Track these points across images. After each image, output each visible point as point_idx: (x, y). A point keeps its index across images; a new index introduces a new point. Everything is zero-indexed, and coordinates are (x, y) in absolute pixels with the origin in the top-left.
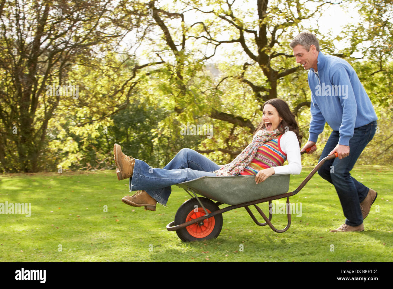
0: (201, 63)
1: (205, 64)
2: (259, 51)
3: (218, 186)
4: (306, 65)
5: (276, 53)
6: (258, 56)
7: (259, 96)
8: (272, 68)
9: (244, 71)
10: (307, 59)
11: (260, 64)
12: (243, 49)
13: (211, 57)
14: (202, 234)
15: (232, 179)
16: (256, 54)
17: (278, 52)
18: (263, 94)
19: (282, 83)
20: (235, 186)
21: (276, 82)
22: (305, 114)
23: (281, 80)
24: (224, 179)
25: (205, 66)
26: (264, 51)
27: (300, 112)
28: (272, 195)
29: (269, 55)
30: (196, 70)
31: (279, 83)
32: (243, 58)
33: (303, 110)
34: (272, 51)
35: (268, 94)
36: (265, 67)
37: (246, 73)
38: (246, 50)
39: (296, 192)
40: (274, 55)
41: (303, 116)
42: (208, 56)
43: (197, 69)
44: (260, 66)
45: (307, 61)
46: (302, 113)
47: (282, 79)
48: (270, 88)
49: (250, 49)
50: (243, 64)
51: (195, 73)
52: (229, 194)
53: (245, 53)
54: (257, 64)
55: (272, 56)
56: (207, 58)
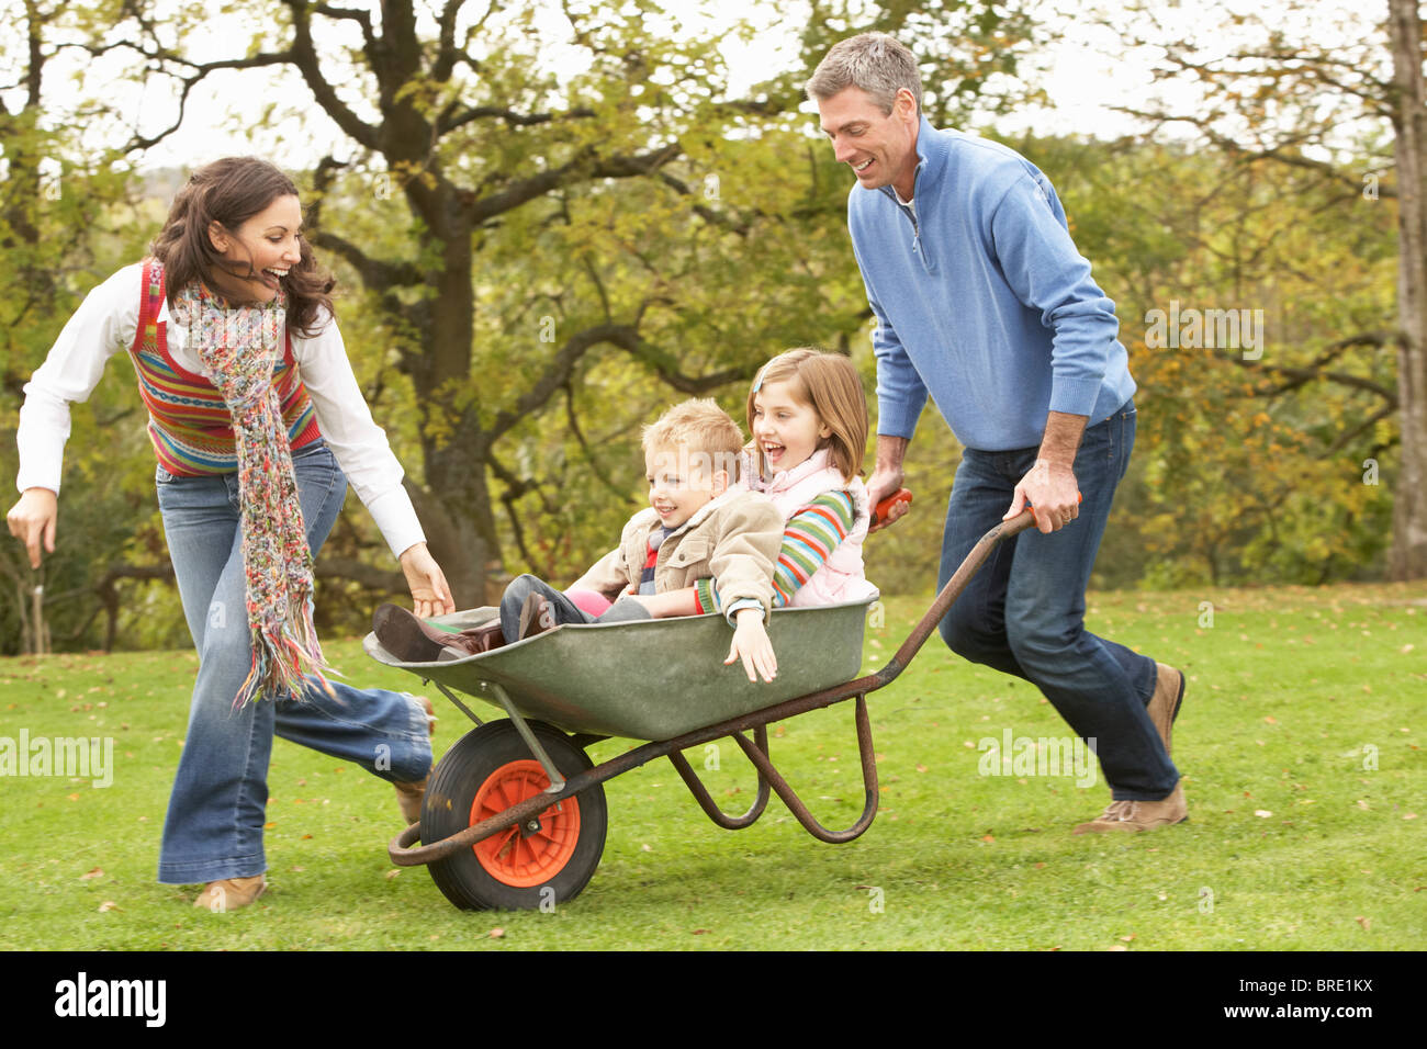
0: (120, 166)
1: (140, 172)
2: (385, 105)
3: (608, 662)
4: (874, 167)
5: (463, 110)
6: (383, 124)
7: (392, 304)
8: (447, 176)
9: (318, 195)
10: (882, 148)
11: (392, 158)
12: (311, 94)
13: (165, 138)
14: (534, 868)
15: (662, 631)
16: (371, 116)
17: (473, 103)
18: (411, 296)
19: (493, 245)
20: (672, 660)
21: (467, 239)
22: (606, 382)
23: (488, 232)
24: (634, 634)
25: (138, 180)
26: (409, 99)
27: (586, 370)
28: (805, 692)
29: (431, 119)
30: (100, 198)
31: (481, 245)
32: (311, 137)
33: (597, 360)
34: (442, 100)
35: (434, 294)
36: (416, 170)
37: (329, 205)
38: (326, 96)
39: (892, 672)
40: (456, 115)
41: (595, 387)
42: (149, 137)
43: (104, 193)
44: (391, 168)
45: (880, 155)
46: (592, 378)
47: (496, 225)
48: (442, 268)
49: (341, 94)
50: (314, 166)
51: (97, 212)
52: (648, 693)
53: (319, 111)
54: (378, 161)
55: (447, 122)
56: (144, 144)
